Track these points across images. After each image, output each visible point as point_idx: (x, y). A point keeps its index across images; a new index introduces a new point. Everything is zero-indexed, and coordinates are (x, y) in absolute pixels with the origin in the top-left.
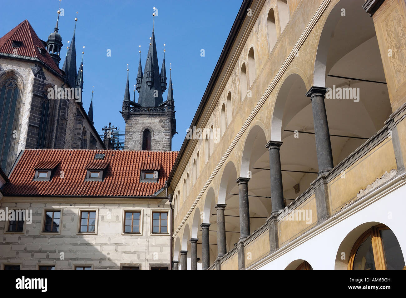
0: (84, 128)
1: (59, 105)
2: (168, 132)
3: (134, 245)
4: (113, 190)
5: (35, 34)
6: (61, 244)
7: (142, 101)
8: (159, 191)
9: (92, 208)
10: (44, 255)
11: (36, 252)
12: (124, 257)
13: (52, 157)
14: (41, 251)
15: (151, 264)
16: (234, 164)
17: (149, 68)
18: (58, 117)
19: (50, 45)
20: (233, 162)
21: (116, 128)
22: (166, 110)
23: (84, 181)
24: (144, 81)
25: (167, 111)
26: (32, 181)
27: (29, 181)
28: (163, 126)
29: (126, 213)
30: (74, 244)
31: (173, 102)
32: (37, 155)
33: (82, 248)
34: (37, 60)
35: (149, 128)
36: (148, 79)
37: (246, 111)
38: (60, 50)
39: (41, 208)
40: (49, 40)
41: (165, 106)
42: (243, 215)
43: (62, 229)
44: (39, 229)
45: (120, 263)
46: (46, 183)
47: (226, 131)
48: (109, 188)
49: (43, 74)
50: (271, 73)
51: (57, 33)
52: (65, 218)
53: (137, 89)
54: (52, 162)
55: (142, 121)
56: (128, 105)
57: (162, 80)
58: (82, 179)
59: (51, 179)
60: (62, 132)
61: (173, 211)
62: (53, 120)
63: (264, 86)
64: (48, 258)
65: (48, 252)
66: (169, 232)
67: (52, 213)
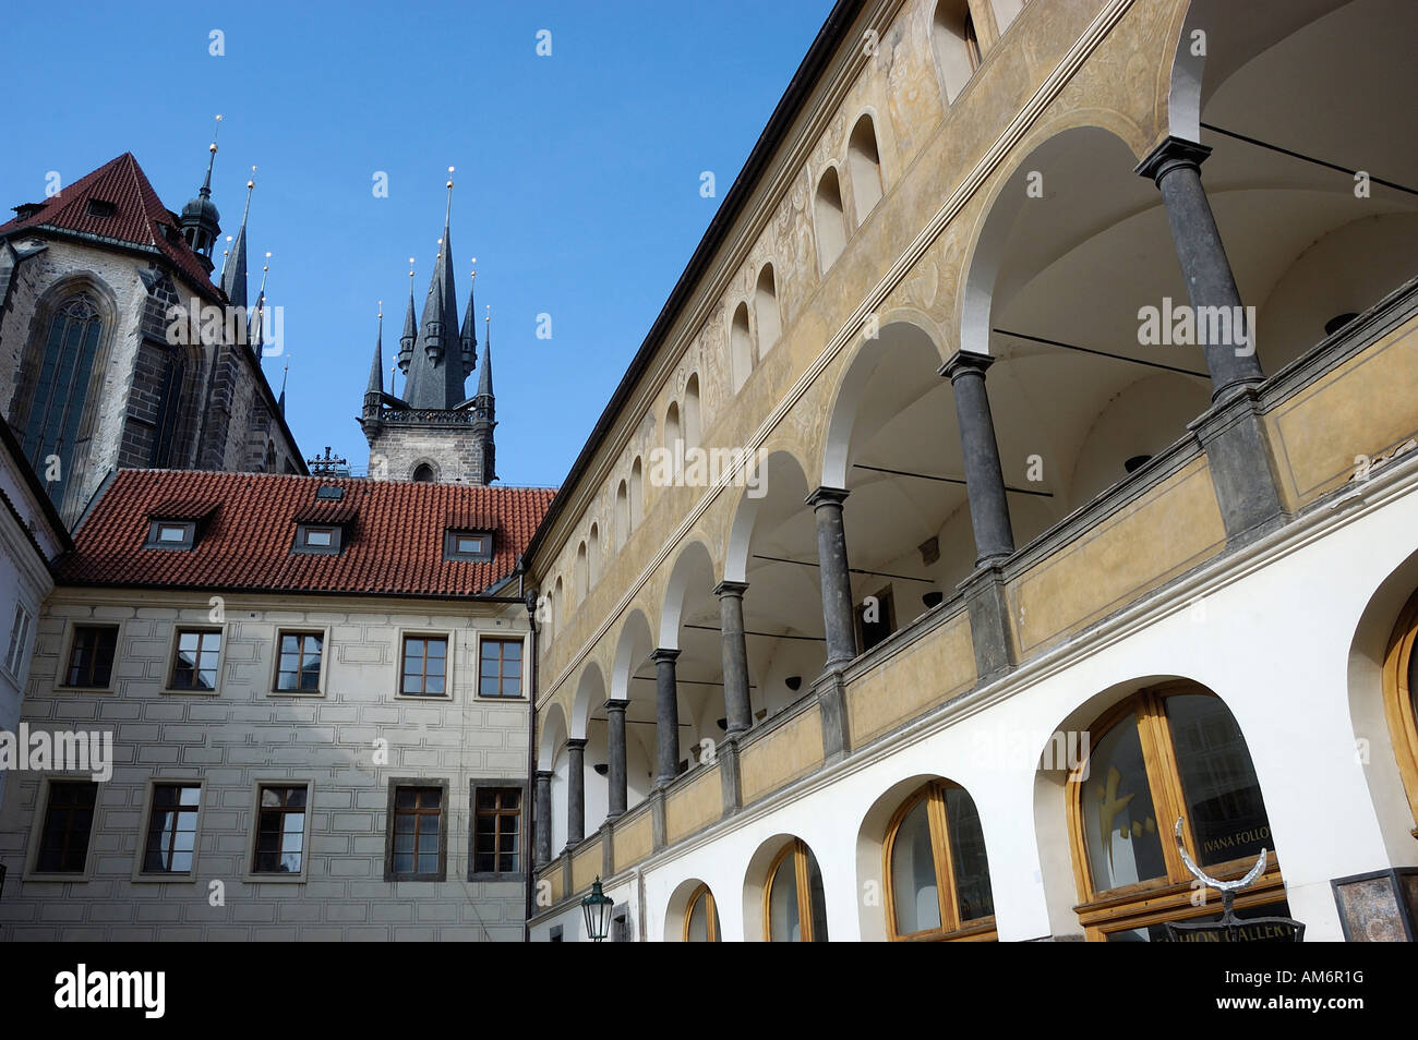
0: (271, 444)
1: (209, 374)
2: (476, 475)
3: (431, 727)
4: (373, 576)
5: (152, 189)
6: (220, 723)
7: (412, 396)
8: (498, 582)
9: (313, 622)
10: (171, 755)
11: (148, 744)
12: (402, 759)
13: (198, 491)
14: (161, 742)
15: (476, 780)
16: (795, 456)
17: (433, 315)
18: (207, 407)
19: (187, 228)
20: (788, 449)
21: (344, 462)
22: (473, 420)
23: (288, 554)
24: (421, 345)
25: (476, 421)
26: (140, 549)
27: (131, 549)
28: (465, 458)
29: (408, 642)
30: (260, 724)
31: (492, 400)
32: (154, 484)
33: (283, 734)
34: (157, 252)
35: (430, 463)
36: (430, 342)
37: (844, 295)
38: (212, 245)
39: (164, 621)
40: (185, 217)
41: (472, 409)
42: (834, 595)
43: (225, 683)
44: (157, 680)
45: (390, 778)
46: (180, 555)
47: (753, 375)
48: (361, 572)
49: (171, 288)
50: (956, 161)
51: (206, 201)
52: (234, 651)
53: (400, 365)
54: (197, 503)
55: (411, 444)
56: (377, 403)
57: (466, 345)
58: (282, 548)
59: (195, 545)
60: (215, 446)
61: (536, 635)
62: (192, 412)
63: (922, 206)
64: (180, 763)
65: (182, 746)
66: (526, 692)
67: (198, 636)
